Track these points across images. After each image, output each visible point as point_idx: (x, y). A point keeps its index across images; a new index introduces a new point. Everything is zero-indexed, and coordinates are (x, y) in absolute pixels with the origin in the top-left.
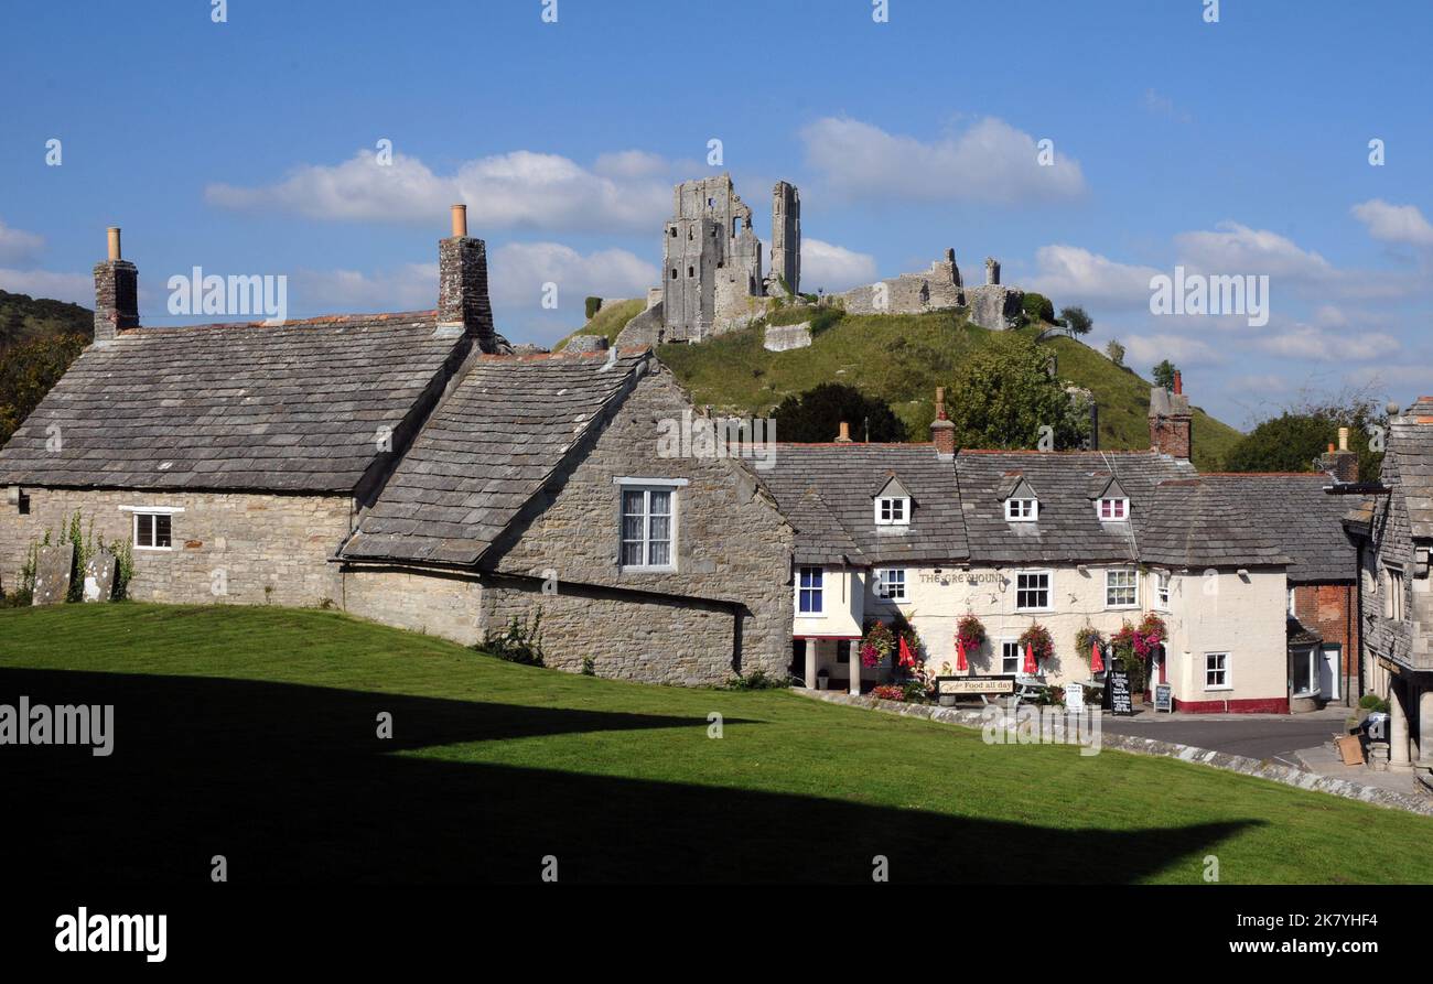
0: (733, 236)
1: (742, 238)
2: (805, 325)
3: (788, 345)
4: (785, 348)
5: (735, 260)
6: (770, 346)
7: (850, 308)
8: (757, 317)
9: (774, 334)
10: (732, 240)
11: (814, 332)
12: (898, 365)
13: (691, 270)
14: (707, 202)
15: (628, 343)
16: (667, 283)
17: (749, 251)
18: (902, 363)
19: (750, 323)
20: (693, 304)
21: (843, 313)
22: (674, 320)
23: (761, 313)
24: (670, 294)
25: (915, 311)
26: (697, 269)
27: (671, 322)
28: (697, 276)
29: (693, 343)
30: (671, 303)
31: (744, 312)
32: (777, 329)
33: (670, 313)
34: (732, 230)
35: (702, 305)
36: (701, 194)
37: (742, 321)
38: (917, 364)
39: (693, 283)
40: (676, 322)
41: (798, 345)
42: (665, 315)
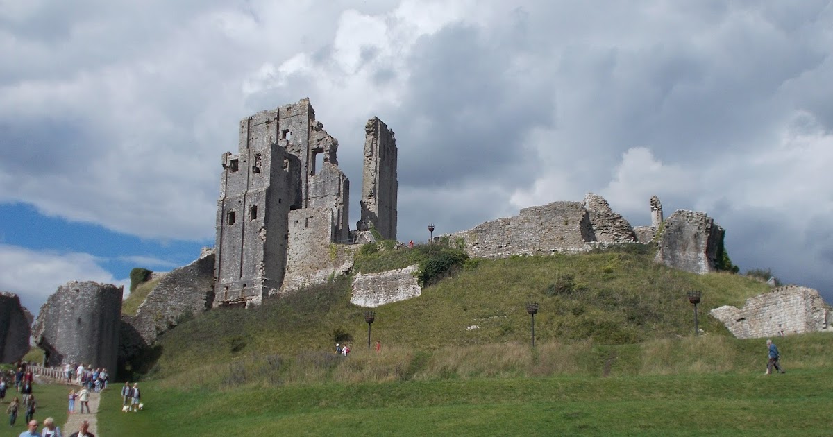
0: (313, 173)
1: (324, 174)
2: (411, 268)
3: (387, 297)
4: (382, 302)
5: (313, 202)
6: (358, 300)
7: (473, 251)
8: (339, 271)
9: (366, 283)
10: (311, 179)
11: (425, 279)
12: (570, 315)
13: (254, 210)
14: (281, 134)
15: (160, 305)
16: (221, 230)
17: (333, 189)
18: (578, 312)
19: (332, 278)
20: (255, 254)
21: (466, 257)
22: (228, 278)
23: (348, 265)
24: (225, 244)
25: (574, 249)
26: (262, 206)
27: (224, 281)
28: (261, 216)
29: (252, 305)
30: (225, 256)
31: (325, 266)
32: (370, 276)
33: (224, 269)
34: (310, 165)
35: (265, 255)
36: (273, 126)
37: (320, 277)
38: (601, 312)
39: (255, 227)
40: (231, 280)
41: (401, 296)
42: (216, 272)
